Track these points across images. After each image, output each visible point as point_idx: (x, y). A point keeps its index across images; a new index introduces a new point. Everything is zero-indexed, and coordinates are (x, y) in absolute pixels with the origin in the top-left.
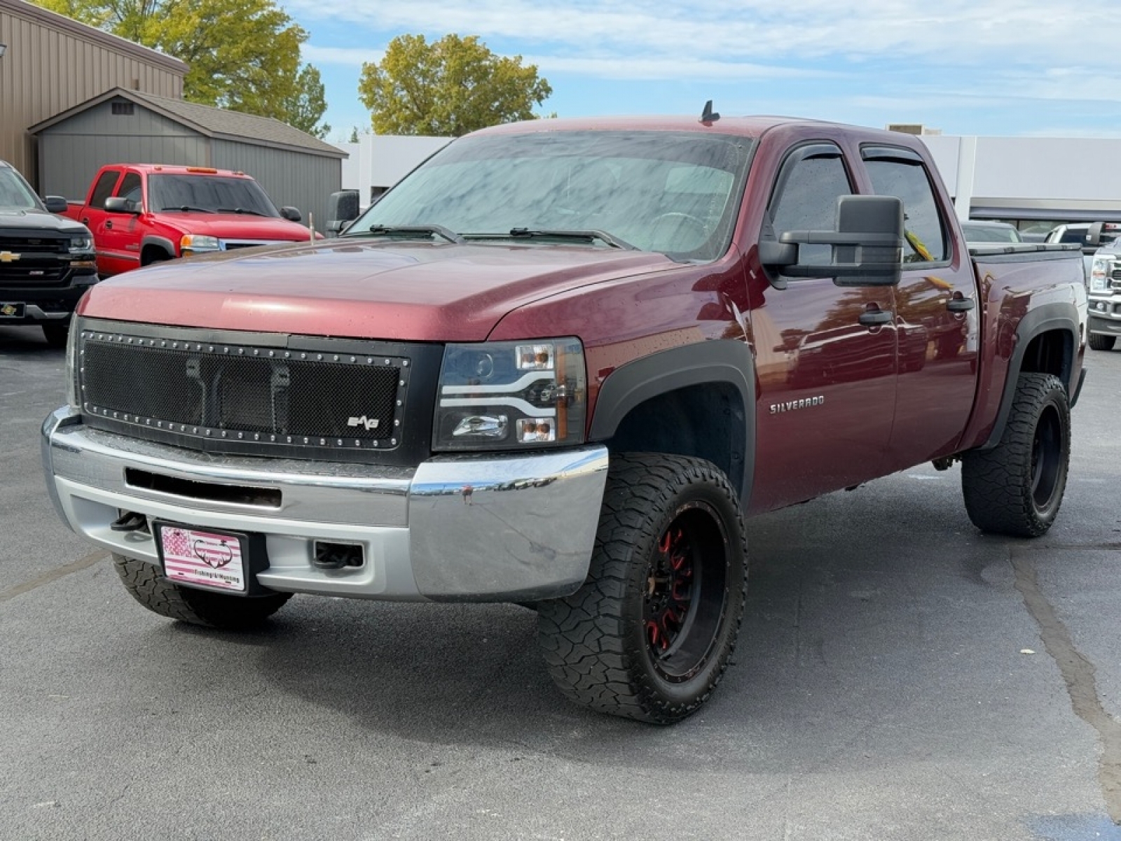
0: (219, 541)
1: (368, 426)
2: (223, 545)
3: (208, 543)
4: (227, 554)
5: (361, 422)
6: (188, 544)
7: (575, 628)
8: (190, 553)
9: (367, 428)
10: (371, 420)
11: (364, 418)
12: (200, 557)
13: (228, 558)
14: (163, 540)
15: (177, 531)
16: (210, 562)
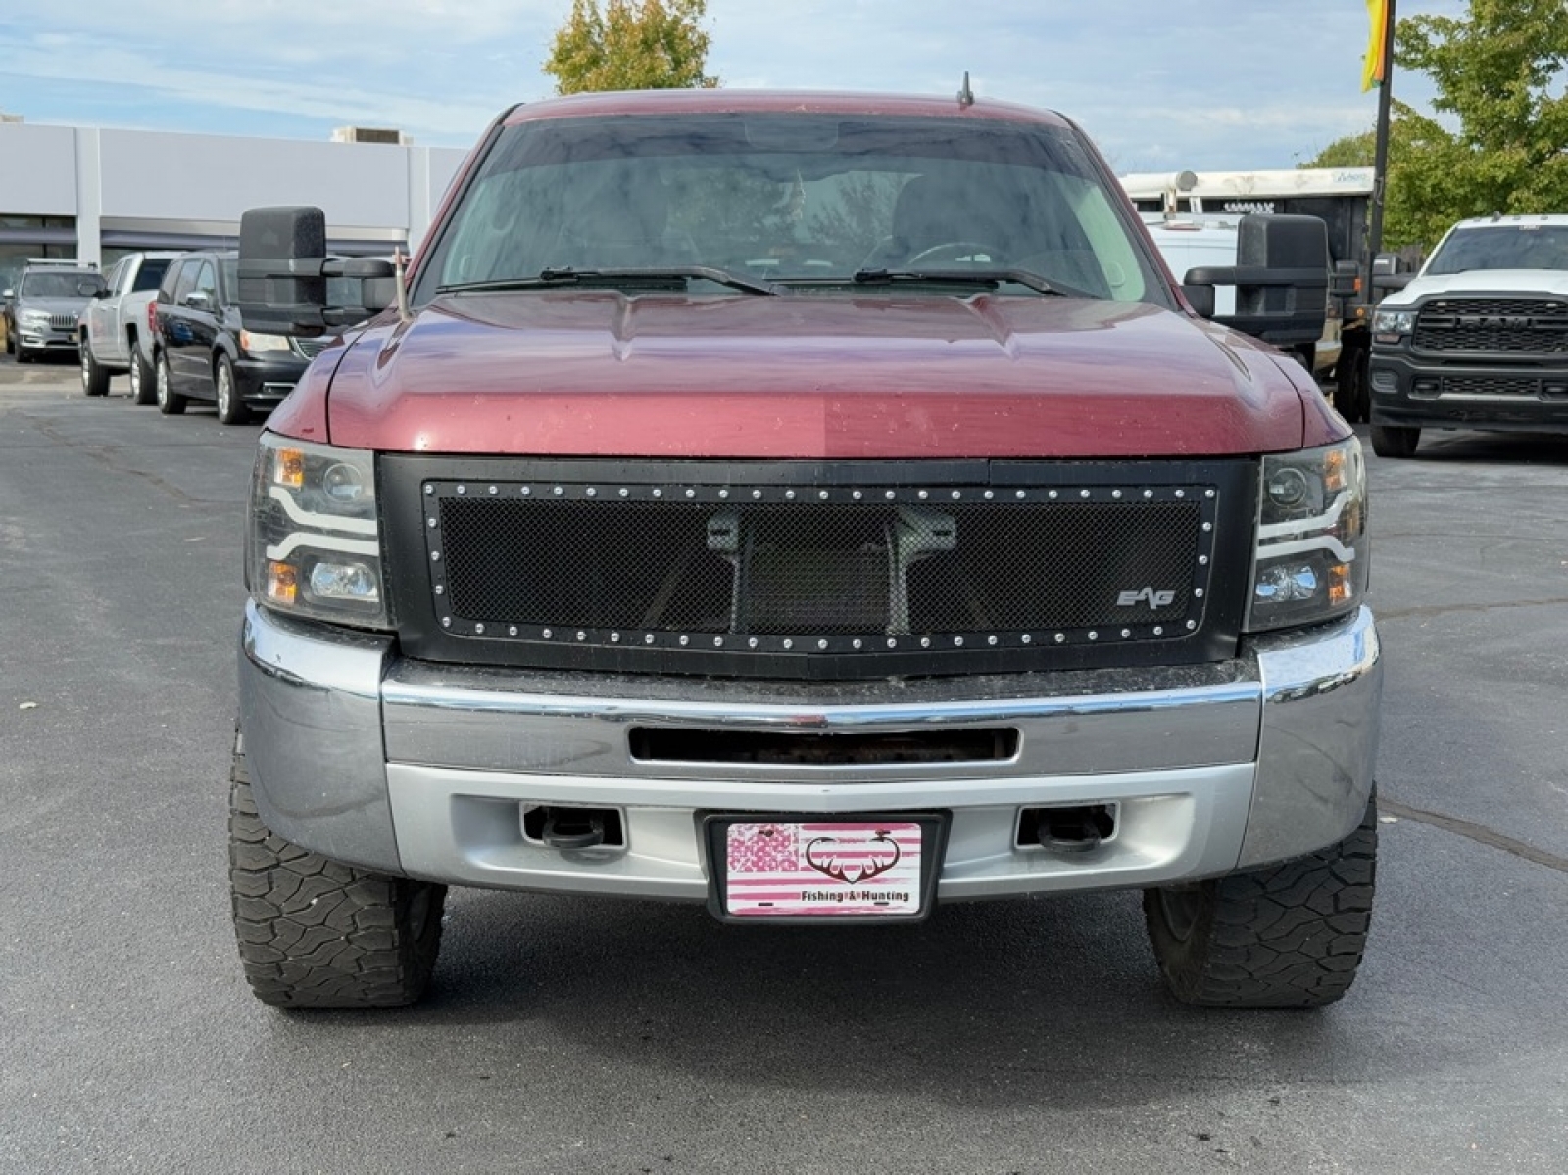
0: (872, 834)
1: (1154, 603)
2: (881, 839)
3: (842, 841)
4: (886, 854)
5: (1142, 597)
6: (791, 848)
7: (1294, 884)
8: (795, 864)
9: (1153, 607)
10: (1159, 594)
11: (1148, 590)
12: (821, 868)
13: (888, 861)
14: (730, 850)
15: (768, 827)
16: (841, 873)
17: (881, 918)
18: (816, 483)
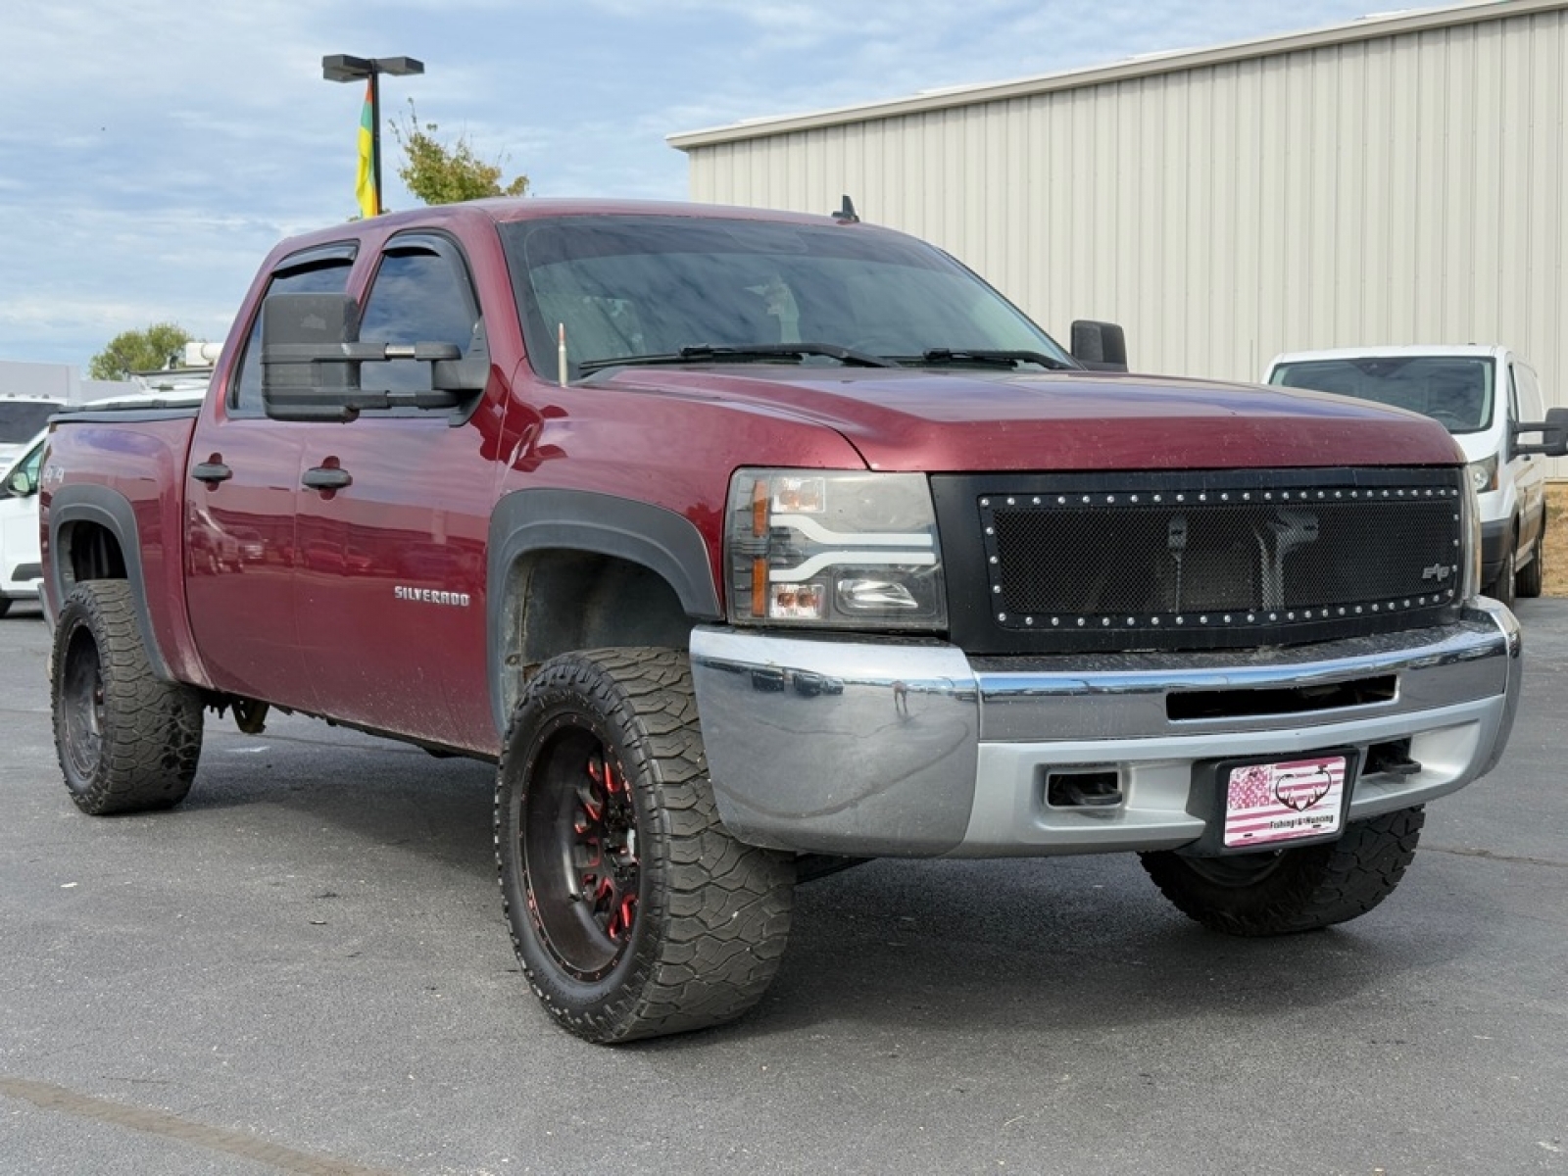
1: (1439, 576)
2: (1321, 772)
3: (1299, 776)
4: (1323, 784)
5: (1434, 572)
6: (1267, 785)
9: (1439, 580)
10: (1442, 569)
11: (1437, 566)
12: (1282, 800)
13: (1323, 789)
14: (1230, 790)
15: (1255, 769)
16: (1295, 804)
17: (1316, 838)
18: (1262, 486)
